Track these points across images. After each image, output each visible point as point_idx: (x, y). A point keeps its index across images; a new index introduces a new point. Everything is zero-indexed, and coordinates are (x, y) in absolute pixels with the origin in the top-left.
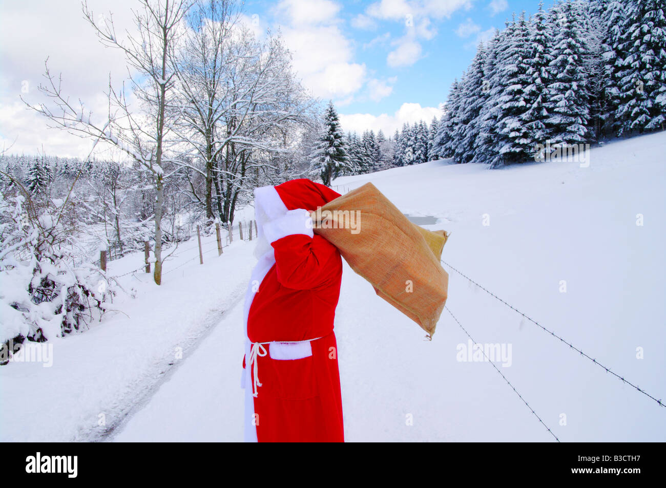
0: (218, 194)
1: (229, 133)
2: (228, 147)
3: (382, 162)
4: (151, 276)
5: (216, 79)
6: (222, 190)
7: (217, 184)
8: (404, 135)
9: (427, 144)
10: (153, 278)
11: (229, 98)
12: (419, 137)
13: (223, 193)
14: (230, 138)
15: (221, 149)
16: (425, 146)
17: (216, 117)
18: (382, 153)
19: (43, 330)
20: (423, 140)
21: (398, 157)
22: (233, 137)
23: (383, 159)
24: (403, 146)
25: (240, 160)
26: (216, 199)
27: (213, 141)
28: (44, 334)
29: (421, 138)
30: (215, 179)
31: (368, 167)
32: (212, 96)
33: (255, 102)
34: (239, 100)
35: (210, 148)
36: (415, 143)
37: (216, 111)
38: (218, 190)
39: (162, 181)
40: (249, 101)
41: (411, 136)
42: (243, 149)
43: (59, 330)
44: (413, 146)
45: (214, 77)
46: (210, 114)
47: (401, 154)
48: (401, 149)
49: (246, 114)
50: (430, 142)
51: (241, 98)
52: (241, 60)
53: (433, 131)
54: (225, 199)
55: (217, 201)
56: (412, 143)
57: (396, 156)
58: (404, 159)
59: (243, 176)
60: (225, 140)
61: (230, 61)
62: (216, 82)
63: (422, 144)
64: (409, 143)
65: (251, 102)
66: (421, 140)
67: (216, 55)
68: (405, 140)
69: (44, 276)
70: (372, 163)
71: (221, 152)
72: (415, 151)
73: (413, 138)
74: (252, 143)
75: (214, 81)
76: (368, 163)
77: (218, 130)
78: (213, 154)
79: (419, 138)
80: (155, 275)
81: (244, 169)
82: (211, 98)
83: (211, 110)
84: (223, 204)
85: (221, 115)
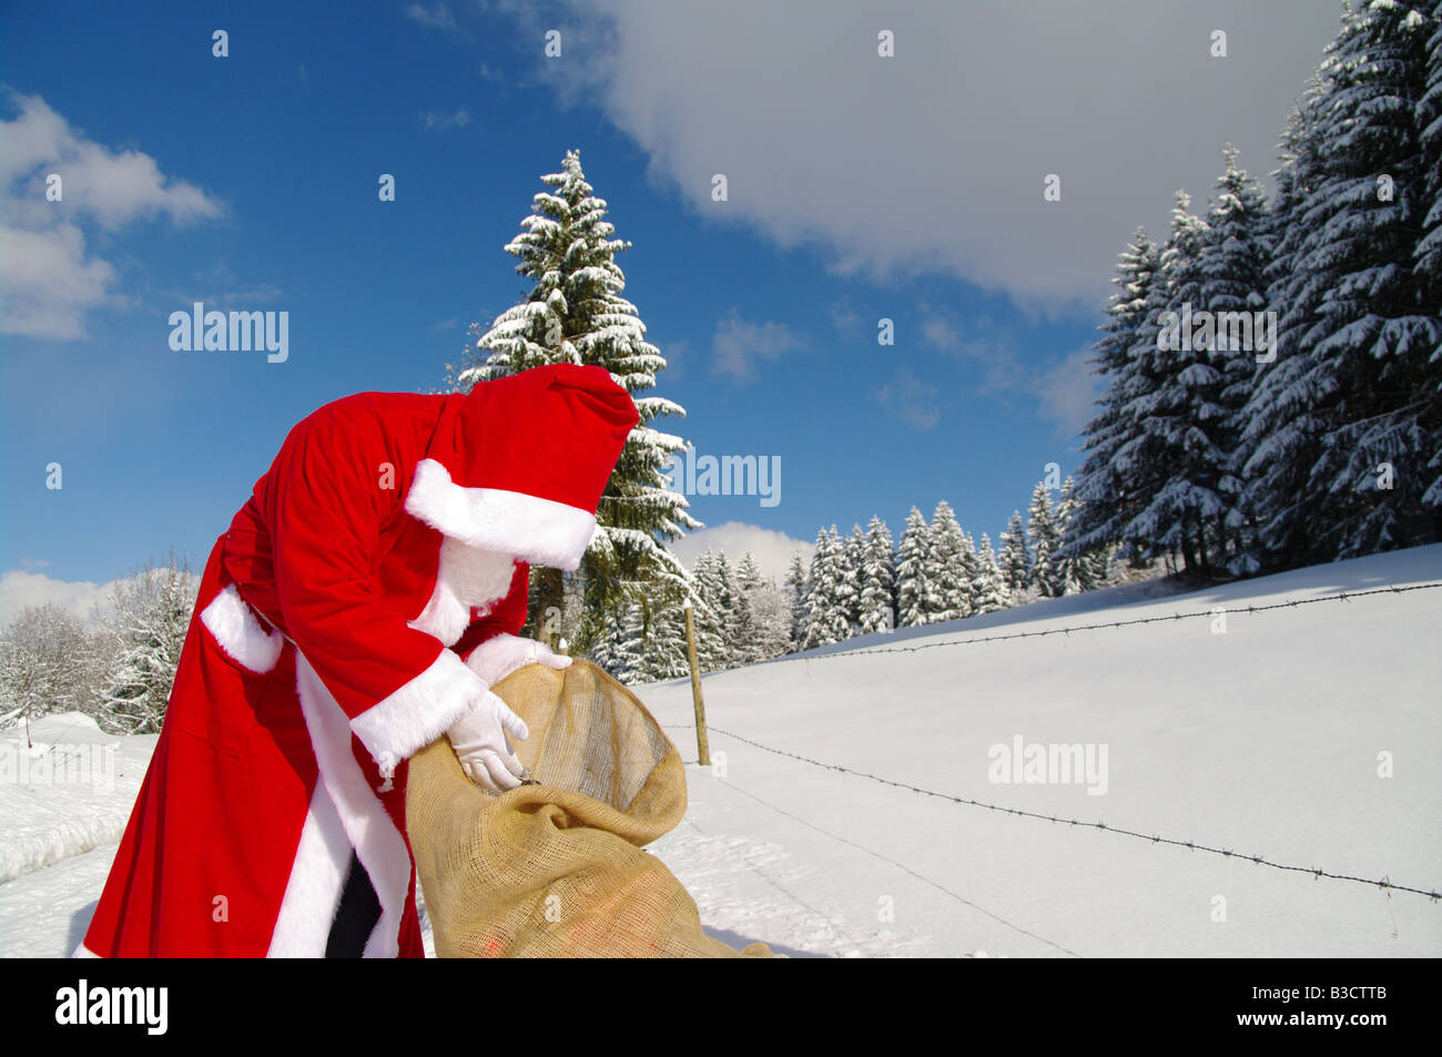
3: (755, 648)
8: (821, 566)
9: (895, 592)
12: (871, 569)
16: (889, 596)
18: (755, 618)
20: (883, 580)
21: (805, 635)
23: (759, 640)
24: (821, 599)
29: (878, 575)
31: (710, 664)
36: (859, 591)
41: (844, 568)
44: (854, 598)
47: (816, 624)
48: (814, 609)
50: (909, 584)
53: (916, 551)
56: (848, 590)
57: (800, 630)
58: (823, 638)
63: (880, 590)
64: (840, 590)
66: (875, 580)
68: (828, 579)
70: (724, 651)
72: (861, 612)
73: (851, 575)
76: (711, 650)
79: (873, 572)
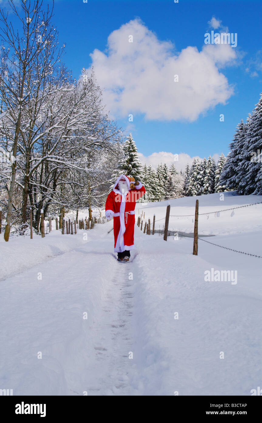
0: (31, 205)
1: (44, 154)
2: (42, 166)
3: (173, 192)
4: (2, 235)
6: (35, 201)
7: (31, 196)
8: (194, 169)
9: (214, 178)
11: (47, 124)
12: (207, 171)
13: (36, 205)
14: (46, 156)
15: (36, 167)
16: (212, 179)
17: (34, 140)
18: (174, 184)
20: (211, 174)
21: (188, 189)
22: (49, 156)
23: (174, 190)
24: (193, 179)
25: (52, 177)
29: (209, 173)
30: (31, 192)
31: (160, 196)
33: (68, 128)
34: (56, 126)
35: (28, 165)
36: (204, 177)
37: (36, 133)
38: (31, 201)
41: (200, 170)
42: (56, 168)
44: (202, 179)
45: (36, 105)
46: (30, 136)
47: (191, 186)
48: (191, 182)
49: (61, 138)
50: (218, 176)
51: (57, 124)
52: (59, 93)
53: (220, 167)
54: (38, 209)
56: (200, 177)
57: (186, 187)
58: (193, 190)
59: (54, 191)
60: (41, 159)
63: (210, 177)
64: (199, 176)
65: (66, 128)
66: (209, 174)
68: (195, 173)
70: (164, 192)
71: (37, 169)
72: (204, 183)
73: (202, 172)
74: (64, 162)
75: (35, 109)
76: (161, 192)
77: (35, 151)
78: (30, 170)
79: (208, 172)
80: (5, 234)
81: (55, 186)
82: (32, 123)
84: (35, 214)
85: (39, 138)
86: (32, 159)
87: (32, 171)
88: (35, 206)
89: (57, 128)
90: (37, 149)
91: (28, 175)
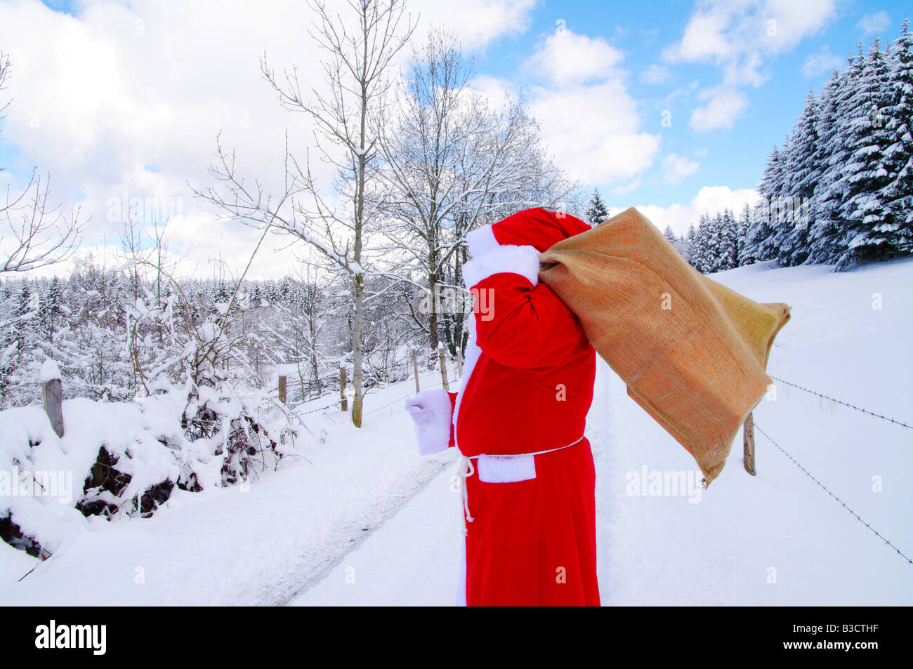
0: (445, 318)
1: (459, 235)
2: (457, 257)
4: (348, 414)
5: (440, 164)
8: (702, 231)
9: (736, 242)
10: (351, 417)
11: (457, 189)
12: (724, 233)
13: (452, 316)
14: (460, 240)
15: (448, 257)
16: (733, 245)
17: (440, 214)
19: (198, 476)
20: (730, 237)
24: (701, 247)
26: (443, 325)
27: (438, 246)
28: (199, 482)
29: (728, 235)
32: (435, 187)
33: (491, 191)
34: (470, 190)
35: (434, 255)
36: (720, 242)
37: (440, 205)
39: (362, 285)
40: (484, 191)
41: (712, 232)
43: (218, 477)
44: (717, 246)
45: (437, 161)
46: (433, 211)
47: (700, 259)
48: (699, 251)
49: (480, 208)
50: (741, 239)
51: (472, 187)
52: (471, 137)
53: (745, 223)
54: (456, 324)
55: (445, 327)
56: (714, 242)
58: (703, 265)
60: (453, 244)
61: (457, 139)
62: (439, 169)
63: (729, 242)
64: (711, 242)
65: (487, 191)
66: (727, 237)
67: (439, 133)
68: (704, 238)
69: (201, 403)
71: (449, 261)
72: (720, 253)
73: (716, 235)
75: (437, 167)
77: (444, 232)
78: (438, 263)
79: (725, 234)
80: (353, 413)
82: (433, 190)
83: (433, 205)
84: (453, 331)
85: (448, 211)
86: (441, 244)
87: (442, 263)
88: (451, 320)
89: (472, 193)
90: (448, 229)
91: (434, 273)
